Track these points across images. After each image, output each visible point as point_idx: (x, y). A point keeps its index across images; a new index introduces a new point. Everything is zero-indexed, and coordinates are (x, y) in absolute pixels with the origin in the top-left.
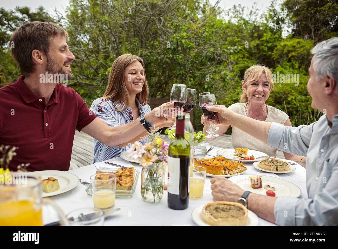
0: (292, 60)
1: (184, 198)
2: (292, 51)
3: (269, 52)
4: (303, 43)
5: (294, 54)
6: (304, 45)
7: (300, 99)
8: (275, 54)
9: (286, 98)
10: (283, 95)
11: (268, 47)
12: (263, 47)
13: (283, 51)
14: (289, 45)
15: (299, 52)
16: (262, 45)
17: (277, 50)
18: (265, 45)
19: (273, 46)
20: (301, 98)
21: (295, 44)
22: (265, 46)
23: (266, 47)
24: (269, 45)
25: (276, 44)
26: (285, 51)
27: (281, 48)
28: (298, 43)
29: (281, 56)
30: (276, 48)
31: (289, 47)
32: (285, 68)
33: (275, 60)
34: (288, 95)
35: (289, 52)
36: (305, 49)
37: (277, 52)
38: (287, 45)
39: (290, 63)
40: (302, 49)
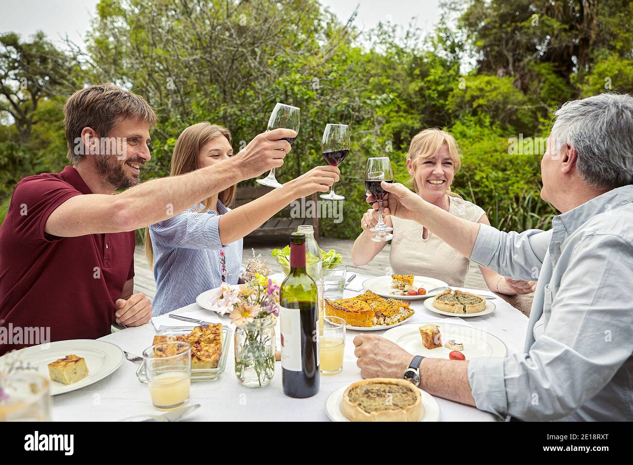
0: (480, 112)
1: (310, 375)
2: (478, 97)
3: (441, 99)
4: (496, 83)
5: (481, 101)
6: (497, 85)
7: (496, 177)
8: (450, 104)
9: (472, 177)
10: (467, 172)
11: (438, 92)
12: (430, 91)
13: (463, 97)
14: (474, 87)
15: (490, 98)
16: (429, 89)
17: (453, 96)
18: (433, 88)
19: (446, 89)
20: (496, 175)
21: (483, 85)
22: (434, 91)
23: (435, 92)
24: (440, 88)
25: (452, 85)
26: (468, 97)
27: (460, 92)
28: (488, 83)
29: (460, 106)
30: (451, 93)
31: (473, 90)
32: (468, 127)
33: (451, 114)
34: (476, 171)
35: (474, 98)
36: (500, 93)
37: (454, 99)
38: (470, 87)
39: (476, 117)
40: (494, 94)
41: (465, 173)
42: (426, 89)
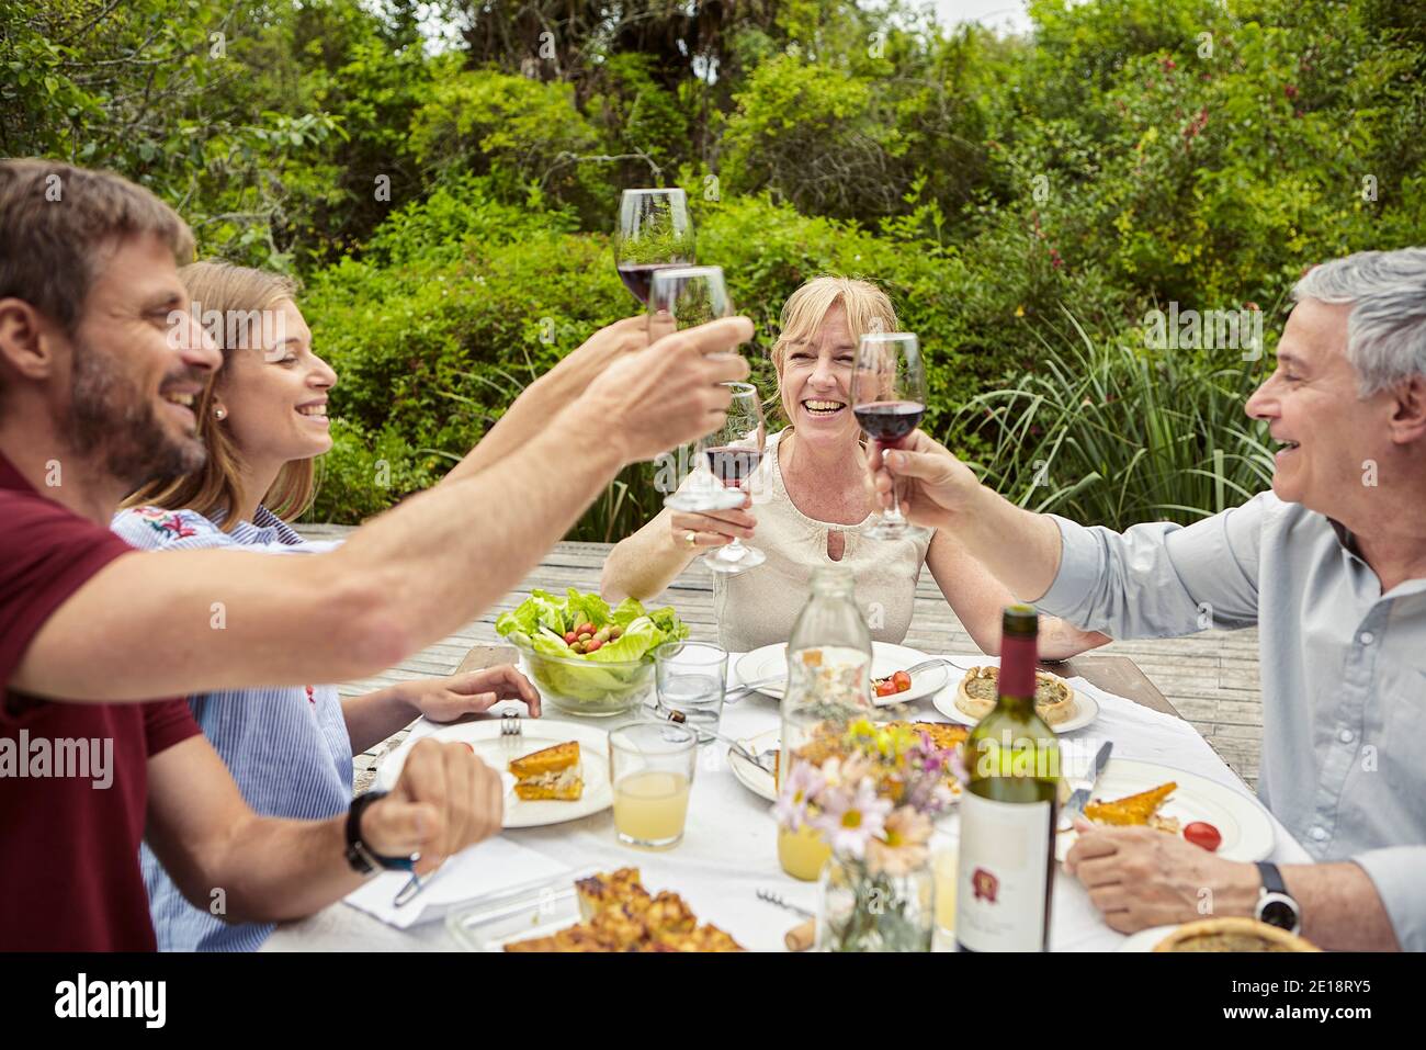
0: (494, 167)
2: (489, 128)
3: (385, 126)
4: (530, 96)
5: (500, 139)
6: (532, 101)
7: (572, 334)
8: (418, 139)
9: (515, 334)
10: (500, 322)
11: (378, 106)
12: (356, 103)
13: (453, 125)
14: (477, 102)
15: (522, 132)
16: (351, 97)
17: (424, 122)
18: (365, 94)
19: (397, 101)
20: (572, 329)
21: (498, 98)
22: (366, 102)
23: (371, 106)
24: (384, 96)
25: (415, 91)
26: (464, 125)
27: (445, 112)
28: (509, 92)
29: (438, 146)
30: (418, 113)
31: (475, 108)
32: (467, 202)
33: (420, 167)
34: (524, 320)
35: (480, 131)
36: (545, 120)
37: (427, 130)
38: (467, 101)
39: (486, 179)
40: (531, 122)
41: (496, 325)
42: (343, 96)
